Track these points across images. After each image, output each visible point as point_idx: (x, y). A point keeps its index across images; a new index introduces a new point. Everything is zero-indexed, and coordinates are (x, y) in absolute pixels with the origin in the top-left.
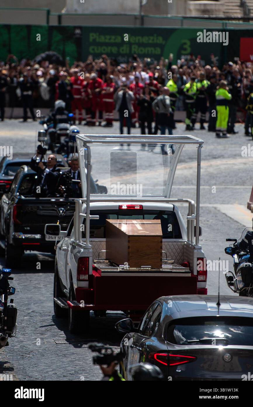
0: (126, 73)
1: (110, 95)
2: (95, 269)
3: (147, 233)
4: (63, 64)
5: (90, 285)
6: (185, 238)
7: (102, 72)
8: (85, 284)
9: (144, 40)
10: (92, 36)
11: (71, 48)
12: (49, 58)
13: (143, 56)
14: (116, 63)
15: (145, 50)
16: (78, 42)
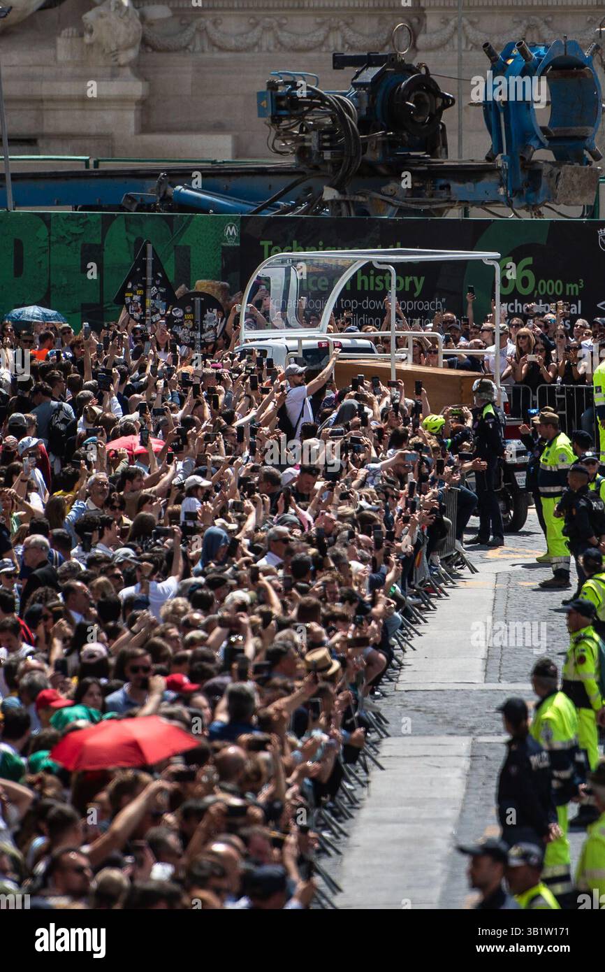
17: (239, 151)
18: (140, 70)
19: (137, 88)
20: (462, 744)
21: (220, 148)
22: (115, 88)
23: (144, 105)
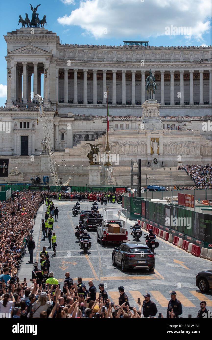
0: (99, 194)
1: (96, 197)
2: (107, 233)
3: (117, 227)
4: (89, 192)
5: (106, 236)
6: (122, 227)
7: (95, 194)
8: (105, 236)
9: (101, 189)
10: (93, 188)
11: (90, 190)
12: (86, 192)
13: (101, 191)
14: (97, 192)
15: (101, 190)
16: (91, 189)
17: (29, 182)
18: (24, 177)
19: (23, 178)
20: (42, 214)
21: (28, 182)
22: (22, 178)
23: (24, 179)
